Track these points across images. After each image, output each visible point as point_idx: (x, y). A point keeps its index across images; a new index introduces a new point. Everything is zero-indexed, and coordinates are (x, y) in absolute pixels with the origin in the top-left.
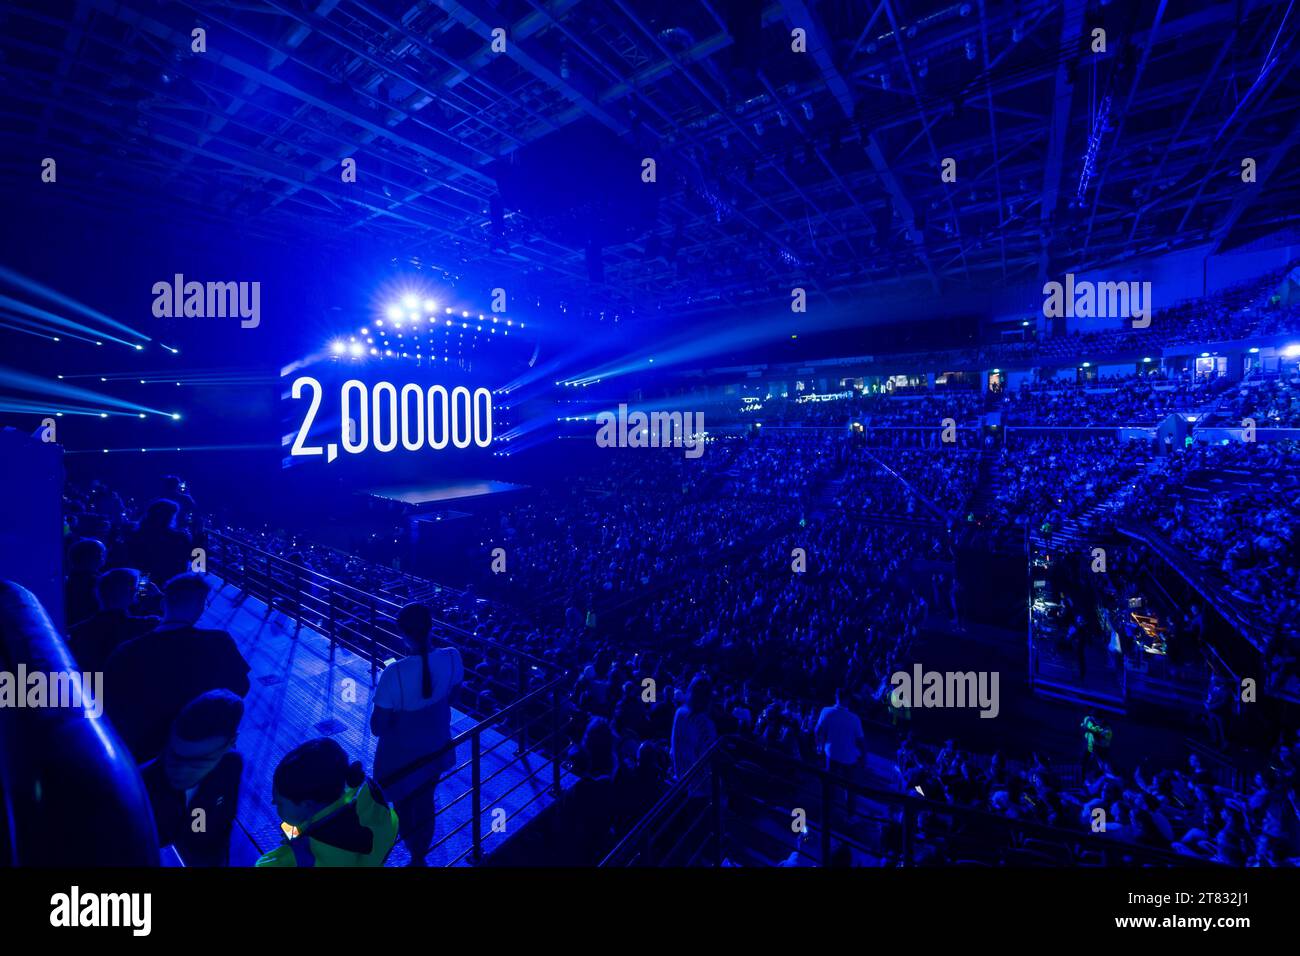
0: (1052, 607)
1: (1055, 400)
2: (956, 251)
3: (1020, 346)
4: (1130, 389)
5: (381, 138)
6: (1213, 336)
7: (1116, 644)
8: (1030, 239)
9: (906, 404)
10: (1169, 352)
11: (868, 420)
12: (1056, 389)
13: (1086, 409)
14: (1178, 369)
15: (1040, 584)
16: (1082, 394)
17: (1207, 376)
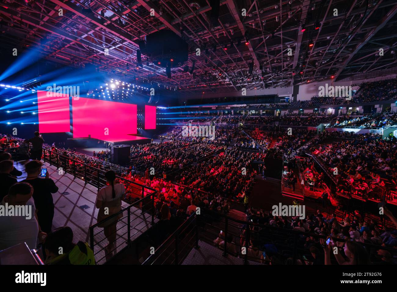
0: (288, 173)
1: (293, 119)
2: (270, 76)
3: (284, 104)
4: (311, 116)
5: (102, 28)
6: (332, 104)
7: (303, 183)
8: (289, 74)
9: (254, 118)
10: (322, 107)
11: (244, 122)
12: (293, 116)
13: (300, 121)
14: (323, 112)
15: (285, 167)
16: (299, 117)
17: (330, 114)
